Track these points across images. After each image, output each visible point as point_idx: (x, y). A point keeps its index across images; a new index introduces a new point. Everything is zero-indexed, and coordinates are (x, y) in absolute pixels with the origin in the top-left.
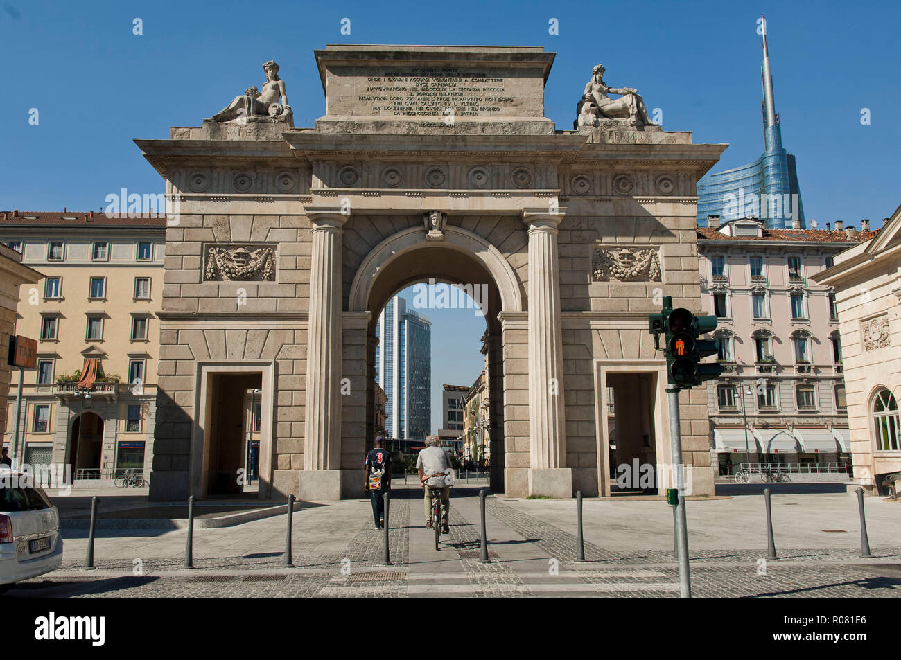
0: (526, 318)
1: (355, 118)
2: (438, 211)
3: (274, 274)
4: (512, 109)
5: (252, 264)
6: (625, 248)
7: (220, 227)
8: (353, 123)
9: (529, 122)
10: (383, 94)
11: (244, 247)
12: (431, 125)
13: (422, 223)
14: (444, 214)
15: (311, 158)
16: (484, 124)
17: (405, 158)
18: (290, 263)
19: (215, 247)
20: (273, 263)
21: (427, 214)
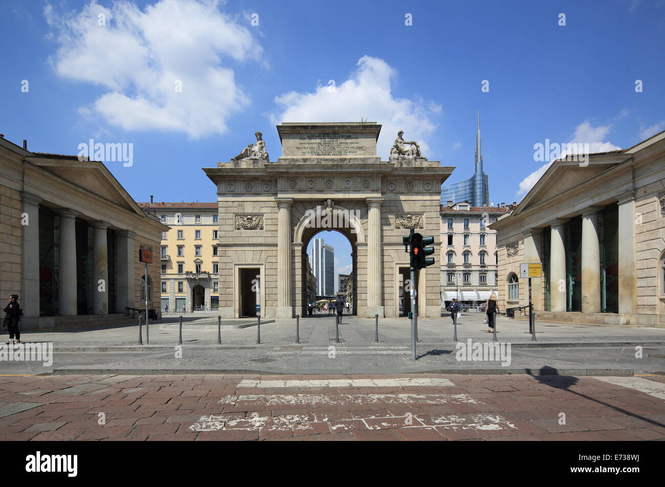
0: (366, 245)
1: (295, 157)
2: (330, 199)
3: (263, 227)
4: (363, 152)
5: (254, 223)
6: (409, 214)
7: (240, 207)
8: (294, 159)
9: (369, 158)
10: (306, 146)
11: (250, 215)
12: (327, 160)
13: (324, 204)
14: (333, 200)
15: (276, 176)
16: (351, 159)
17: (316, 175)
18: (270, 222)
19: (239, 215)
20: (262, 222)
21: (326, 200)
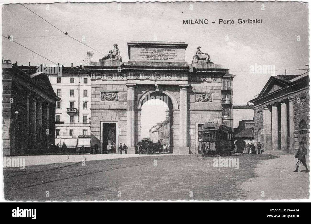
0: (179, 111)
1: (138, 61)
3: (118, 99)
4: (177, 59)
5: (112, 97)
6: (204, 94)
9: (181, 62)
10: (145, 54)
11: (110, 92)
12: (157, 63)
13: (154, 87)
15: (127, 71)
16: (170, 63)
17: (150, 71)
18: (122, 96)
19: (103, 92)
20: (118, 97)
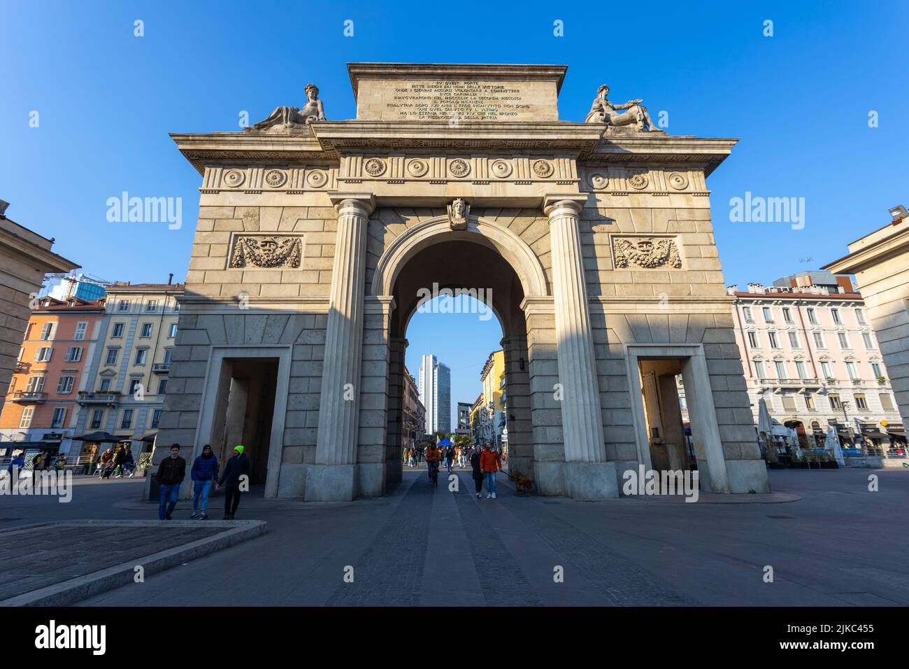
0: (551, 302)
1: (383, 120)
3: (299, 262)
4: (530, 115)
6: (644, 237)
7: (249, 219)
10: (409, 102)
11: (271, 236)
15: (338, 151)
17: (429, 150)
19: (243, 236)
20: (299, 251)
